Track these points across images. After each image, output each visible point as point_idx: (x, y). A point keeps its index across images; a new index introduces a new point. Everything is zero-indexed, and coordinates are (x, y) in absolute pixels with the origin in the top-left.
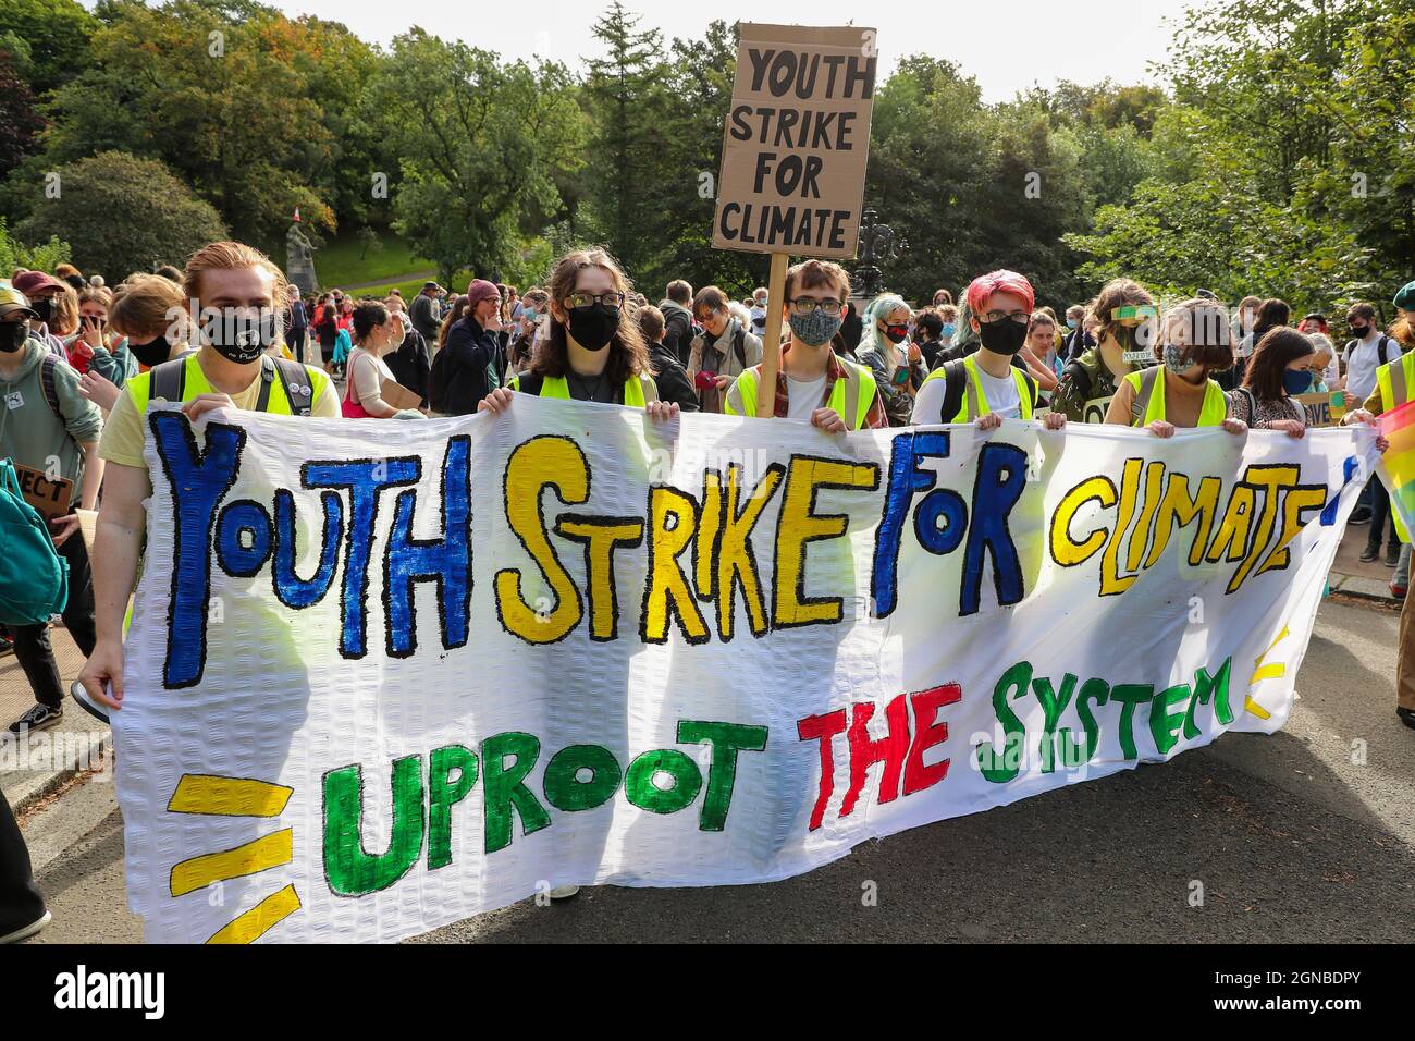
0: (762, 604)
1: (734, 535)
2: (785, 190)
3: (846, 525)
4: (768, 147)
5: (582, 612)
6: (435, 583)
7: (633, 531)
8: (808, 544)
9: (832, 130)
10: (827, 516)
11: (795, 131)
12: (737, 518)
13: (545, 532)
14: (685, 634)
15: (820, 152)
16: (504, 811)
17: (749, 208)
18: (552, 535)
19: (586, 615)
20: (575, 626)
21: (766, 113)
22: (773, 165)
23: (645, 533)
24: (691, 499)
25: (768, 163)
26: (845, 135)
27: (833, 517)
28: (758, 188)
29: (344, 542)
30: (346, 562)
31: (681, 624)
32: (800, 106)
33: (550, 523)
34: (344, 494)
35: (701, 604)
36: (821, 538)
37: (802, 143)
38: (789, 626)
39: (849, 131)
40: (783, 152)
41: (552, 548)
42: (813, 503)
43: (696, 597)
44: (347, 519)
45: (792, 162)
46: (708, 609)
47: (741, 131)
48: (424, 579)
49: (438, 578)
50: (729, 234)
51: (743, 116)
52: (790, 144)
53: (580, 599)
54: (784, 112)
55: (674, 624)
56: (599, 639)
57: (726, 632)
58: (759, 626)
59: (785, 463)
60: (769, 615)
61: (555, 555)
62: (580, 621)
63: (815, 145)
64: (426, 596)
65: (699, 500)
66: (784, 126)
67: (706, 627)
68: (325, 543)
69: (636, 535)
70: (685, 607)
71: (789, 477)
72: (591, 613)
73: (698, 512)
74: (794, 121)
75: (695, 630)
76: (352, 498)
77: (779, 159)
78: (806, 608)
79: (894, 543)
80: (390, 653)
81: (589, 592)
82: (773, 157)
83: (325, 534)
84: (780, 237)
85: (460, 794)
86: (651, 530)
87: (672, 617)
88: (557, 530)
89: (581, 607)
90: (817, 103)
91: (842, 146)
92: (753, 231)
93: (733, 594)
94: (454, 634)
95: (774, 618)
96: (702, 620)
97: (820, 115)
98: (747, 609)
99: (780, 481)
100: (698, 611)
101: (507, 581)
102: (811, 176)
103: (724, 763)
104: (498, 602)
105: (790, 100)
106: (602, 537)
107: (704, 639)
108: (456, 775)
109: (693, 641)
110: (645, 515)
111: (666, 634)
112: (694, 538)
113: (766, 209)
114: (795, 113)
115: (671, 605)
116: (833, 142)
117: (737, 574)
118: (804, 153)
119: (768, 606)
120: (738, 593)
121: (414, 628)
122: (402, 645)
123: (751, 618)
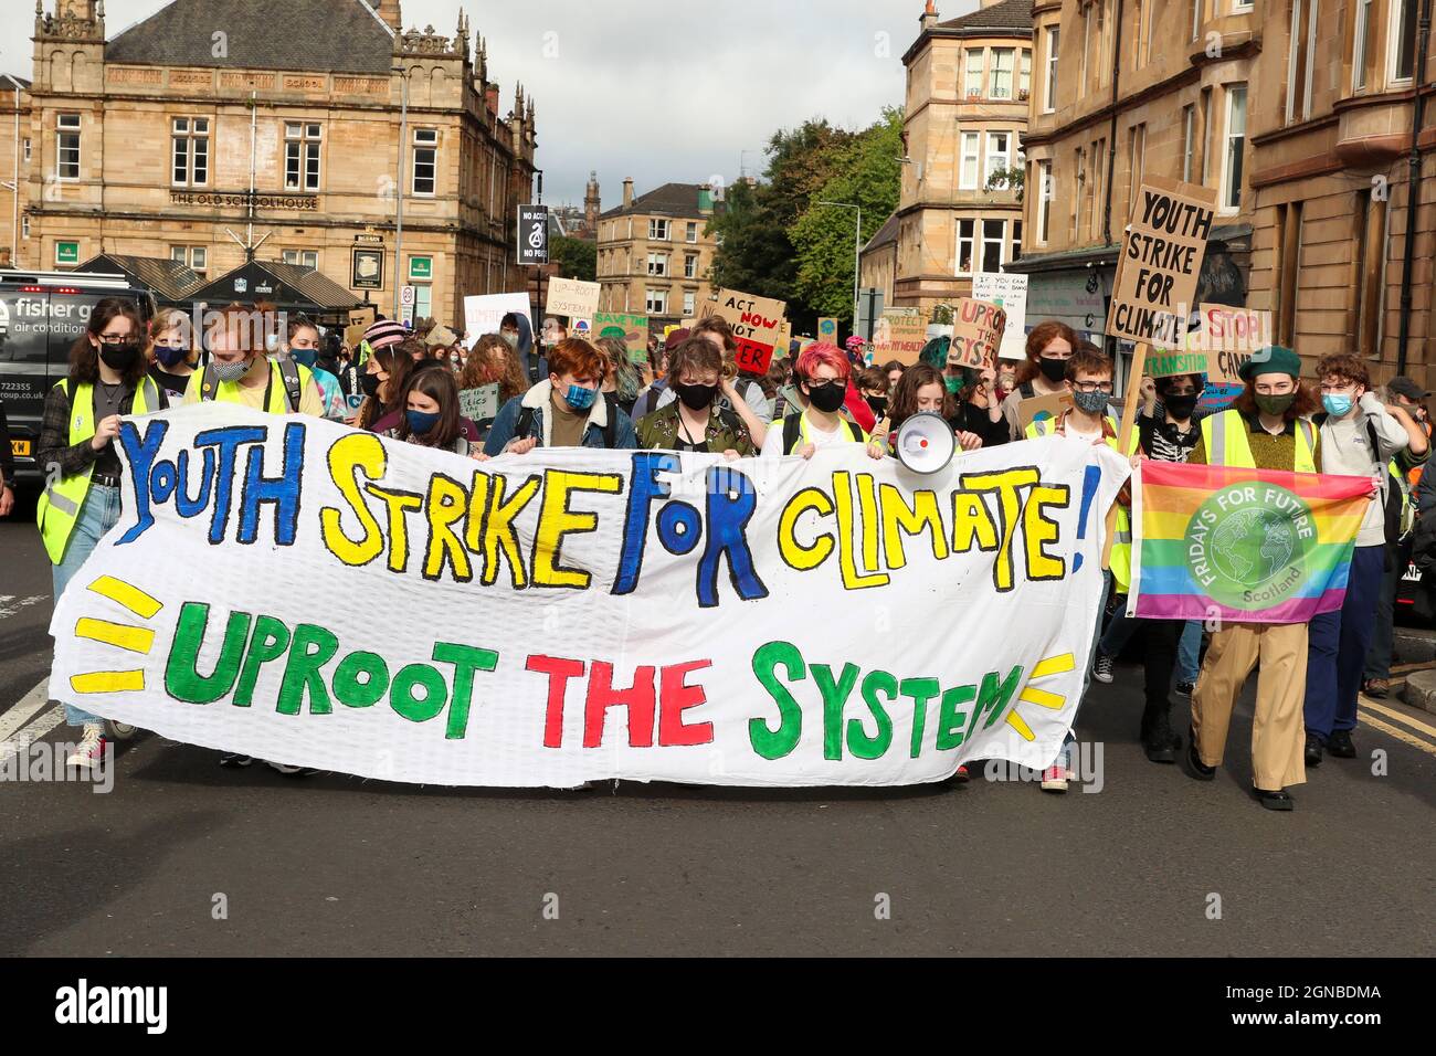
0: (523, 566)
1: (499, 517)
2: (1152, 298)
3: (596, 522)
4: (1146, 266)
5: (383, 546)
6: (275, 504)
7: (415, 502)
8: (566, 536)
9: (1182, 258)
10: (580, 513)
11: (1162, 255)
12: (501, 506)
13: (358, 488)
14: (454, 573)
15: (1173, 273)
16: (299, 685)
17: (1131, 308)
18: (363, 491)
19: (386, 552)
20: (377, 555)
21: (1148, 240)
22: (1147, 278)
23: (424, 505)
24: (463, 488)
25: (1145, 277)
26: (1189, 263)
27: (585, 513)
28: (1138, 296)
29: (215, 476)
30: (216, 488)
31: (452, 566)
32: (1167, 238)
33: (362, 485)
34: (216, 448)
35: (470, 554)
36: (577, 531)
37: (1164, 266)
38: (544, 586)
39: (1191, 260)
40: (1154, 270)
41: (364, 500)
42: (568, 502)
43: (466, 549)
44: (217, 462)
45: (1158, 278)
46: (477, 561)
47: (1134, 252)
48: (267, 501)
49: (276, 501)
50: (1120, 327)
51: (1136, 240)
52: (1158, 266)
53: (382, 536)
54: (1158, 241)
55: (447, 565)
56: (393, 570)
57: (489, 578)
58: (520, 581)
59: (542, 473)
60: (529, 575)
61: (365, 504)
62: (381, 553)
63: (1171, 268)
64: (267, 511)
65: (469, 489)
66: (1157, 251)
67: (471, 572)
68: (203, 477)
69: (417, 505)
70: (457, 554)
71: (546, 483)
72: (390, 550)
73: (468, 497)
74: (1161, 249)
75: (462, 571)
76: (220, 450)
77: (1152, 274)
78: (559, 574)
79: (640, 542)
80: (238, 540)
81: (389, 535)
82: (1147, 272)
83: (204, 472)
84: (1146, 331)
85: (273, 654)
86: (428, 504)
87: (447, 559)
88: (366, 489)
89: (383, 543)
90: (1176, 238)
91: (1187, 271)
92: (1132, 327)
93: (498, 554)
94: (285, 535)
95: (532, 577)
96: (469, 565)
97: (1177, 246)
98: (511, 566)
99: (539, 486)
100: (467, 559)
101: (330, 517)
102: (1167, 289)
103: (465, 679)
104: (323, 527)
105: (1161, 233)
106: (396, 503)
107: (467, 579)
108: (271, 640)
109: (458, 579)
110: (425, 494)
111: (440, 571)
112: (466, 515)
113: (1140, 310)
114: (1163, 242)
115: (446, 551)
116: (1181, 268)
117: (500, 542)
118: (1165, 272)
119: (528, 568)
120: (502, 557)
121: (257, 528)
122: (248, 535)
123: (513, 574)
